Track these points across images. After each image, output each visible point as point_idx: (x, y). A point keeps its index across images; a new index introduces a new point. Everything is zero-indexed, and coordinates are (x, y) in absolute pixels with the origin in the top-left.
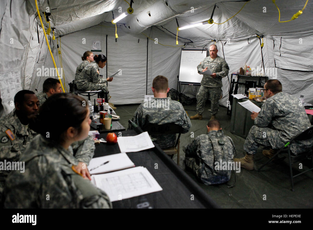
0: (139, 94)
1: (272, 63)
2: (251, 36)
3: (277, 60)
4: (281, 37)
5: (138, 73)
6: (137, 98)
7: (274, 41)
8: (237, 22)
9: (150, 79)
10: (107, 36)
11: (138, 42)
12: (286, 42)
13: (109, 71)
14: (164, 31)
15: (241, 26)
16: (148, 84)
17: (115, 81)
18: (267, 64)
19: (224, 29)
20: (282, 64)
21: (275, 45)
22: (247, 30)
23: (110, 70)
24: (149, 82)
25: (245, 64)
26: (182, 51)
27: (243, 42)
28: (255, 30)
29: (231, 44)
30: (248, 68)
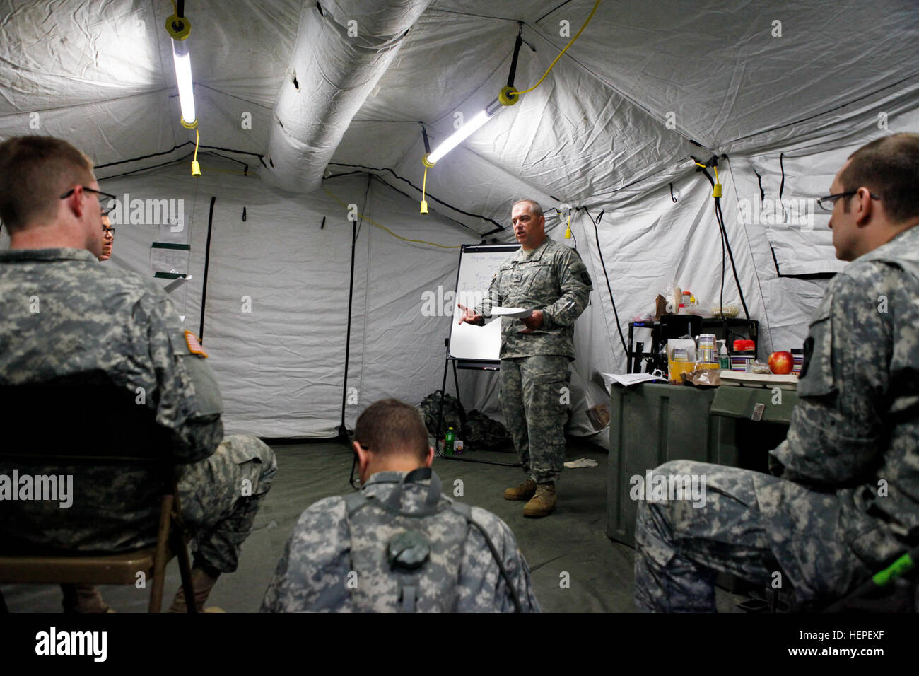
0: (316, 403)
1: (765, 263)
2: (676, 166)
3: (781, 245)
4: (779, 155)
5: (316, 329)
6: (308, 418)
7: (759, 177)
8: (614, 106)
9: (359, 355)
10: (213, 200)
11: (322, 227)
12: (800, 169)
13: (211, 317)
14: (408, 196)
15: (630, 124)
16: (349, 372)
17: (230, 353)
18: (748, 269)
19: (577, 147)
20: (798, 258)
21: (765, 193)
22: (656, 141)
23: (214, 315)
24: (353, 363)
25: (675, 284)
26: (463, 254)
27: (657, 203)
28: (683, 137)
29: (622, 218)
30: (687, 297)
